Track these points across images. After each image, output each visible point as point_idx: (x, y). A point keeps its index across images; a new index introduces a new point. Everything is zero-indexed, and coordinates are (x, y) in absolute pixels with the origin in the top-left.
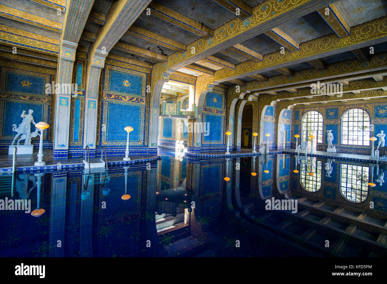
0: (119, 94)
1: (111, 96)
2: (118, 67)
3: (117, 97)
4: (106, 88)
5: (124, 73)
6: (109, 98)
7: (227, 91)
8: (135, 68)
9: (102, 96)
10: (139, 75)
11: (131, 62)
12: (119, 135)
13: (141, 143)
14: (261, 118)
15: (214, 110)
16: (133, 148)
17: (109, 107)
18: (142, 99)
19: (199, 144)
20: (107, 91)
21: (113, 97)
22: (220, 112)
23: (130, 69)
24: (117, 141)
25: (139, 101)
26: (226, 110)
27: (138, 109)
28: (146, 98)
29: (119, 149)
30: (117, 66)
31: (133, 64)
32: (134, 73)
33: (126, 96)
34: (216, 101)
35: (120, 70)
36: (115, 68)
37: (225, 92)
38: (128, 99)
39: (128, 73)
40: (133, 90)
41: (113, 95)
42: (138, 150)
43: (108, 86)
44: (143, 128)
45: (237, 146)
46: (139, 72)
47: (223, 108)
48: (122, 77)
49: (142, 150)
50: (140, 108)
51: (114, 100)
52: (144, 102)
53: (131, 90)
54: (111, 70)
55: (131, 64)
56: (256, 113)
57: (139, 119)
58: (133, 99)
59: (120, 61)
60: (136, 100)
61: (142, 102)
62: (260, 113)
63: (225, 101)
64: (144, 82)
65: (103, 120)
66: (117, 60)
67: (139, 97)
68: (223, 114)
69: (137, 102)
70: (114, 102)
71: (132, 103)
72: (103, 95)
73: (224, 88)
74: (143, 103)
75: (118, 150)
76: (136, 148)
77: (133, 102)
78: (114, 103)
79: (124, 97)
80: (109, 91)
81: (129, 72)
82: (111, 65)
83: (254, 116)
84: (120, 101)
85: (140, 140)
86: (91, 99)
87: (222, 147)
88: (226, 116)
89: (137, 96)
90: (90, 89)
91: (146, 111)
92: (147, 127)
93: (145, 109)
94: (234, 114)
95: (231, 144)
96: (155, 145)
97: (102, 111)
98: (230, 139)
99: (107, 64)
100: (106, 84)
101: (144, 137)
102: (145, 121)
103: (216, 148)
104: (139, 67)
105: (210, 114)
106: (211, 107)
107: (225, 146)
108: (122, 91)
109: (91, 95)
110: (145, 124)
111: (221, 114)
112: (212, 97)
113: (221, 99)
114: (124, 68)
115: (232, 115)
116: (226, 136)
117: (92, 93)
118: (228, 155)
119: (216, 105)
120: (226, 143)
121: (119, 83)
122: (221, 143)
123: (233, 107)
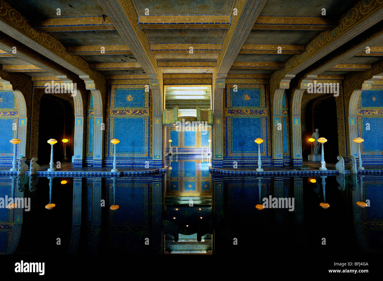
0: (124, 109)
1: (116, 112)
2: (122, 85)
3: (121, 112)
4: (112, 105)
5: (127, 89)
6: (114, 114)
7: (269, 83)
8: (137, 82)
9: (109, 113)
10: (141, 87)
11: (132, 77)
12: (124, 147)
13: (145, 155)
14: (348, 113)
15: (246, 111)
16: (138, 160)
17: (115, 122)
18: (146, 111)
19: (220, 156)
20: (112, 108)
21: (118, 112)
22: (258, 112)
23: (133, 84)
24: (122, 153)
25: (143, 113)
26: (268, 108)
27: (142, 120)
28: (150, 109)
29: (124, 160)
30: (121, 85)
31: (134, 79)
32: (137, 87)
34: (249, 99)
35: (123, 87)
36: (119, 87)
37: (265, 85)
38: (131, 112)
39: (131, 89)
40: (136, 103)
41: (118, 110)
42: (142, 162)
43: (114, 104)
44: (147, 139)
45: (293, 159)
46: (142, 84)
47: (263, 106)
48: (125, 93)
50: (144, 120)
51: (119, 115)
52: (147, 113)
53: (134, 103)
54: (116, 89)
55: (132, 79)
56: (341, 106)
57: (143, 131)
58: (136, 112)
59: (123, 79)
60: (139, 112)
61: (145, 114)
62: (346, 104)
63: (266, 96)
64: (147, 93)
65: (111, 134)
66: (119, 79)
67: (143, 109)
68: (263, 115)
69: (140, 114)
71: (135, 115)
72: (109, 112)
73: (263, 79)
74: (147, 115)
75: (123, 162)
76: (141, 160)
77: (136, 114)
78: (119, 118)
79: (128, 111)
80: (114, 108)
81: (132, 87)
82: (116, 85)
83: (338, 111)
84: (124, 115)
85: (144, 152)
86: (97, 117)
87: (264, 161)
88: (269, 116)
89: (140, 109)
90: (96, 109)
91: (149, 122)
92: (152, 138)
93: (149, 119)
94: (286, 112)
95: (280, 156)
96: (158, 157)
97: (109, 126)
98: (278, 150)
99: (113, 85)
100: (112, 102)
101: (149, 148)
102: (149, 132)
103: (253, 161)
104: (141, 80)
105: (240, 116)
106: (240, 108)
107: (271, 159)
108: (126, 106)
109: (97, 114)
110: (149, 135)
111: (259, 115)
112: (240, 94)
113: (257, 95)
114: (127, 84)
115: (279, 114)
116: (271, 144)
117: (97, 112)
118: (259, 173)
119: (248, 104)
120: (271, 155)
121: (123, 99)
122: (263, 154)
123: (279, 102)
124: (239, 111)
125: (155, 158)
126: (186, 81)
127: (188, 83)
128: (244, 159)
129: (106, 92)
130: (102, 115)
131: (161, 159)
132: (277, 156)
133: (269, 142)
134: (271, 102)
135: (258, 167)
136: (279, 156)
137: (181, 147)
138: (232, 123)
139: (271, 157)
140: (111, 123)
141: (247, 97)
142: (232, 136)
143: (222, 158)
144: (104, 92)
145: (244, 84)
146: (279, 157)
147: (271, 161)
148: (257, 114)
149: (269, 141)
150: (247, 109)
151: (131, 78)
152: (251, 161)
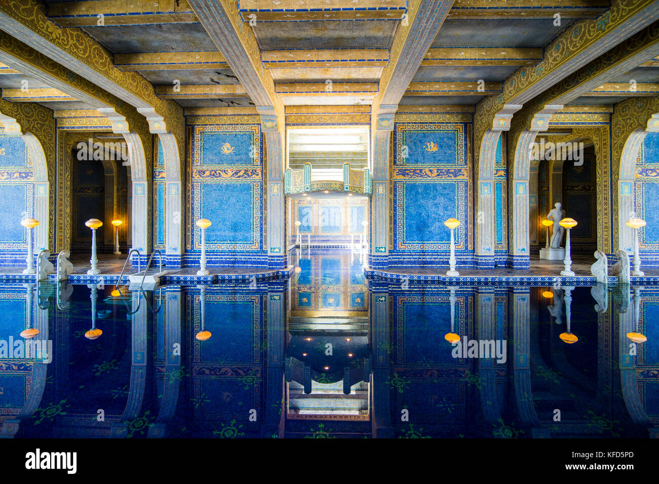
0: (217, 167)
1: (204, 173)
2: (213, 125)
3: (213, 172)
4: (197, 161)
5: (222, 133)
6: (201, 176)
7: (473, 120)
8: (240, 121)
9: (192, 174)
10: (247, 130)
11: (230, 111)
12: (219, 233)
13: (256, 247)
14: (618, 175)
15: (431, 171)
16: (242, 255)
17: (202, 191)
18: (255, 170)
19: (383, 250)
20: (197, 166)
21: (207, 173)
22: (451, 173)
23: (232, 124)
24: (216, 244)
25: (250, 174)
26: (470, 165)
27: (248, 188)
28: (262, 168)
29: (219, 255)
30: (211, 125)
31: (234, 115)
32: (239, 128)
33: (226, 169)
34: (435, 149)
35: (215, 129)
36: (208, 129)
37: (466, 124)
38: (230, 173)
39: (229, 132)
40: (238, 157)
41: (207, 170)
42: (251, 258)
43: (199, 159)
44: (259, 220)
45: (513, 256)
46: (247, 124)
47: (461, 162)
48: (219, 139)
49: (258, 259)
50: (252, 187)
51: (209, 178)
52: (258, 175)
53: (235, 158)
54: (203, 132)
55: (231, 115)
56: (605, 162)
57: (252, 206)
58: (239, 172)
59: (214, 116)
60: (244, 173)
61: (254, 176)
62: (614, 158)
63: (466, 145)
64: (257, 140)
65: (195, 211)
66: (208, 115)
67: (250, 168)
68: (460, 177)
69: (246, 177)
70: (210, 181)
71: (237, 179)
72: (192, 172)
73: (458, 113)
74: (257, 177)
75: (218, 258)
76: (248, 256)
77: (239, 177)
78: (209, 183)
79: (225, 172)
80: (201, 166)
81: (230, 129)
82: (202, 125)
83: (599, 171)
84: (218, 178)
85: (253, 241)
86: (171, 182)
87: (461, 259)
88: (471, 181)
89: (245, 167)
90: (169, 168)
91: (262, 190)
92: (266, 217)
93: (262, 186)
94: (502, 173)
95: (489, 250)
96: (277, 250)
97: (193, 198)
98: (485, 239)
99: (197, 125)
100: (196, 157)
101: (261, 235)
102: (261, 207)
103: (440, 258)
104: (246, 118)
105: (419, 180)
106: (420, 165)
107: (473, 255)
108: (221, 162)
109: (171, 176)
110: (262, 213)
111: (453, 178)
112: (421, 141)
113: (451, 143)
114: (222, 125)
115: (489, 175)
116: (474, 229)
117: (171, 172)
118: (451, 278)
119: (434, 158)
120: (474, 248)
121: (216, 151)
122: (460, 247)
123: (489, 155)
124: (418, 171)
125: (271, 251)
126: (325, 119)
127: (329, 122)
128: (424, 255)
129: (186, 137)
130: (180, 177)
131: (282, 254)
132: (483, 251)
133: (470, 226)
134: (476, 154)
135: (449, 269)
136: (487, 249)
137: (317, 235)
138: (405, 192)
139: (474, 251)
140: (195, 192)
141: (432, 147)
142: (405, 214)
143: (387, 251)
144: (182, 139)
145: (427, 123)
146: (487, 251)
147: (473, 259)
148: (449, 176)
149: (470, 223)
150: (431, 168)
151: (229, 114)
152: (437, 258)
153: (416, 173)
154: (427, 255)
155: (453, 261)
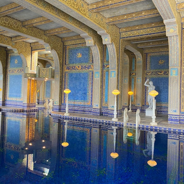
0: (13, 69)
3: (12, 71)
4: (9, 67)
6: (9, 72)
13: (22, 100)
17: (10, 78)
19: (57, 103)
20: (9, 69)
22: (87, 67)
27: (21, 76)
36: (12, 54)
38: (16, 71)
48: (14, 58)
51: (11, 73)
53: (18, 65)
54: (10, 56)
60: (20, 71)
67: (22, 69)
68: (90, 69)
71: (18, 73)
78: (11, 75)
84: (14, 73)
85: (21, 97)
87: (89, 109)
89: (20, 68)
98: (96, 100)
100: (9, 65)
103: (81, 109)
105: (74, 71)
106: (74, 65)
112: (75, 53)
113: (87, 52)
115: (98, 68)
118: (66, 117)
119: (80, 61)
121: (13, 63)
122: (89, 104)
123: (97, 58)
124: (74, 67)
125: (24, 102)
128: (75, 107)
131: (27, 103)
136: (96, 105)
138: (69, 77)
142: (68, 87)
143: (59, 104)
145: (78, 44)
148: (86, 69)
150: (79, 66)
152: (79, 109)
153: (73, 68)
154: (76, 107)
155: (67, 109)
